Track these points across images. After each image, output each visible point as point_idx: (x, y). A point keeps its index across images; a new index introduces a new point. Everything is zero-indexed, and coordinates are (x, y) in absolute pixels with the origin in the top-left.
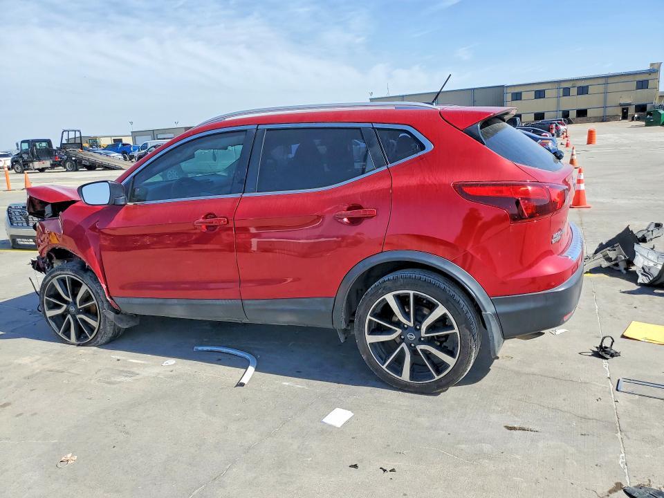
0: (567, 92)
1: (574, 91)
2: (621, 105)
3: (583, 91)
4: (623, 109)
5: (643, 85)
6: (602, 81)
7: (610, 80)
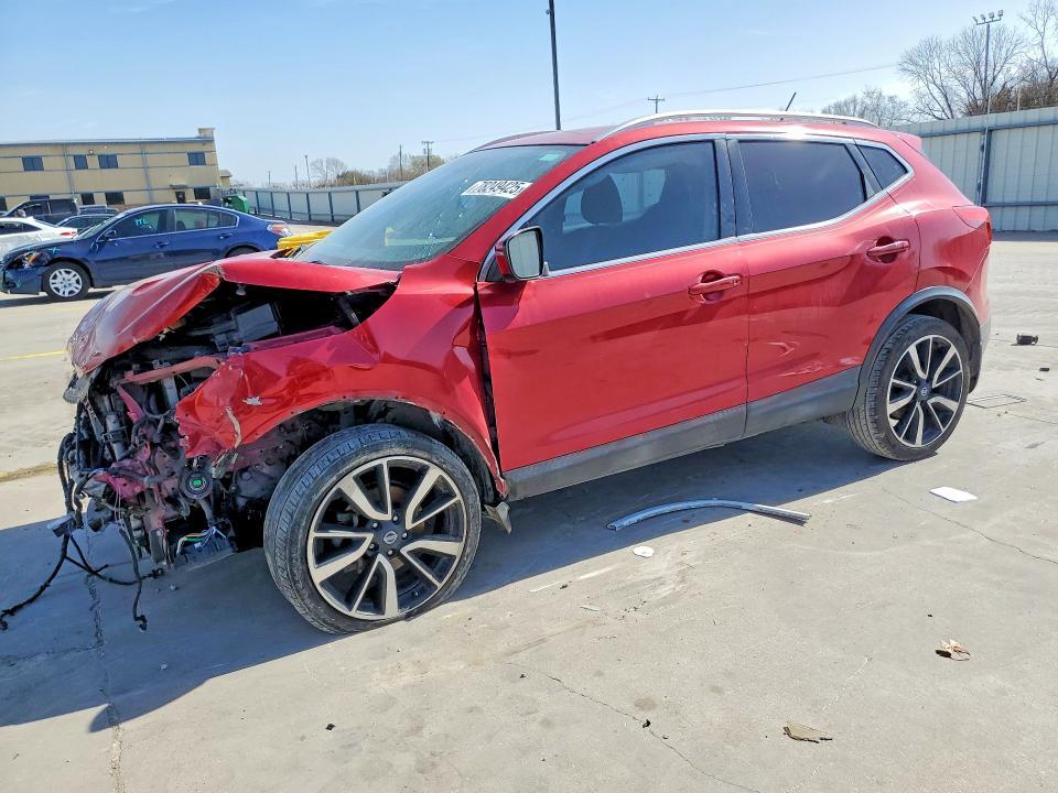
0: (81, 162)
1: (93, 162)
2: (173, 187)
3: (108, 162)
4: (177, 194)
5: (197, 159)
6: (137, 149)
7: (148, 149)
